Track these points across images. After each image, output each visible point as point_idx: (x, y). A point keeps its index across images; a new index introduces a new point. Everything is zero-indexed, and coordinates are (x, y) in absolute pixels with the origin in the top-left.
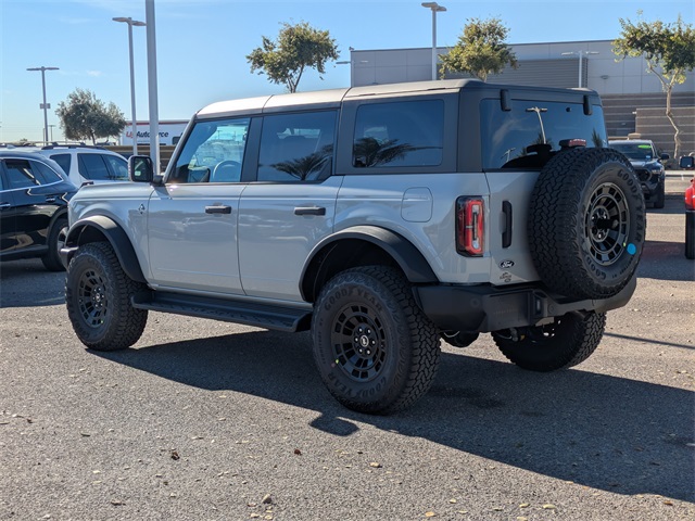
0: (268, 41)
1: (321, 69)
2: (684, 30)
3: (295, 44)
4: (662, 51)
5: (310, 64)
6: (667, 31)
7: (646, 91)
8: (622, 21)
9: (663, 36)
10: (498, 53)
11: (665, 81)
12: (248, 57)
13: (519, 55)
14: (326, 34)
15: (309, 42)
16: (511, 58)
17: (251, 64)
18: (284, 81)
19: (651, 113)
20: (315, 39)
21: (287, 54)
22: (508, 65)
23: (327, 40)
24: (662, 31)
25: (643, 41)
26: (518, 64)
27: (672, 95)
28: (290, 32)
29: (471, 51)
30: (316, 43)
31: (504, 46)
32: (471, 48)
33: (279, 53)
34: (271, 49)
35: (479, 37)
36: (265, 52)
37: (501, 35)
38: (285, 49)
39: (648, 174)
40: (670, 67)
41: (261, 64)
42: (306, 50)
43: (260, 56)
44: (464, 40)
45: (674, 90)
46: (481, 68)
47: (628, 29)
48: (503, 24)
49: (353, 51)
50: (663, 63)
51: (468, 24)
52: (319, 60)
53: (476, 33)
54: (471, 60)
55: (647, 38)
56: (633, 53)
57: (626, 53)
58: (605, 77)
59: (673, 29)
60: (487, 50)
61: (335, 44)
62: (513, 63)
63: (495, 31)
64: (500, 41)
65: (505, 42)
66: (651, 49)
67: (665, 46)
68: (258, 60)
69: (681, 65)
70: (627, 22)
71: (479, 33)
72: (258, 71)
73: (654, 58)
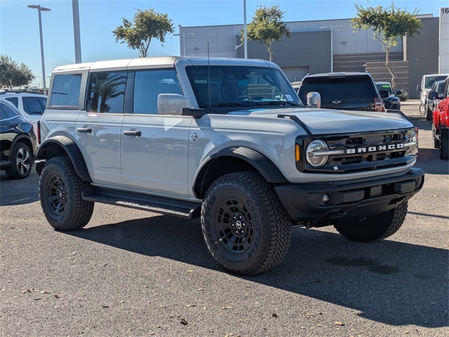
0: (127, 21)
1: (162, 40)
2: (396, 11)
3: (146, 23)
4: (382, 25)
5: (155, 36)
6: (386, 13)
7: (370, 51)
8: (357, 6)
9: (383, 16)
10: (278, 28)
11: (385, 45)
12: (114, 32)
13: (291, 29)
14: (166, 16)
15: (155, 21)
16: (286, 31)
17: (116, 36)
18: (138, 48)
19: (375, 65)
20: (158, 19)
21: (140, 29)
22: (284, 36)
23: (166, 20)
24: (383, 12)
25: (371, 19)
26: (290, 35)
27: (389, 54)
28: (142, 15)
29: (261, 26)
30: (159, 22)
31: (282, 23)
32: (261, 25)
33: (135, 29)
34: (129, 26)
35: (265, 17)
36: (125, 28)
37: (279, 16)
38: (138, 26)
39: (390, 104)
40: (388, 36)
41: (122, 36)
42: (153, 27)
43: (122, 31)
44: (256, 19)
45: (391, 51)
46: (267, 38)
47: (361, 11)
48: (280, 9)
49: (181, 28)
50: (383, 33)
51: (258, 9)
52: (161, 33)
53: (263, 15)
54: (262, 32)
55: (373, 17)
56: (364, 26)
57: (360, 27)
58: (344, 43)
59: (389, 11)
60: (271, 26)
61: (171, 23)
62: (288, 34)
63: (275, 13)
64: (279, 20)
65: (282, 20)
66: (376, 24)
67: (384, 22)
68: (120, 34)
69: (395, 34)
70: (360, 7)
71: (265, 15)
72: (120, 41)
73: (378, 30)
